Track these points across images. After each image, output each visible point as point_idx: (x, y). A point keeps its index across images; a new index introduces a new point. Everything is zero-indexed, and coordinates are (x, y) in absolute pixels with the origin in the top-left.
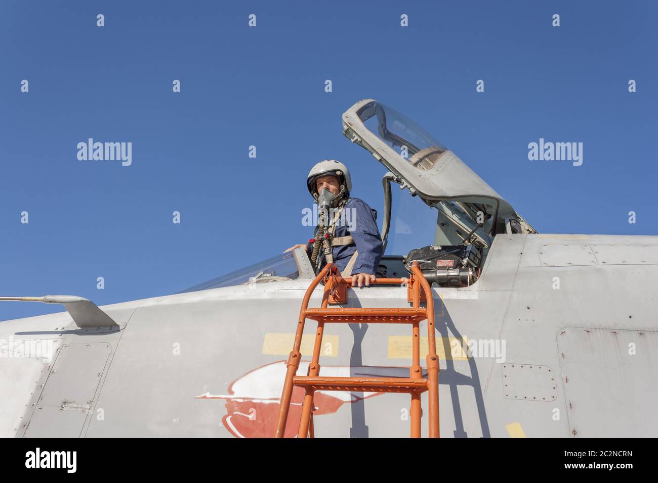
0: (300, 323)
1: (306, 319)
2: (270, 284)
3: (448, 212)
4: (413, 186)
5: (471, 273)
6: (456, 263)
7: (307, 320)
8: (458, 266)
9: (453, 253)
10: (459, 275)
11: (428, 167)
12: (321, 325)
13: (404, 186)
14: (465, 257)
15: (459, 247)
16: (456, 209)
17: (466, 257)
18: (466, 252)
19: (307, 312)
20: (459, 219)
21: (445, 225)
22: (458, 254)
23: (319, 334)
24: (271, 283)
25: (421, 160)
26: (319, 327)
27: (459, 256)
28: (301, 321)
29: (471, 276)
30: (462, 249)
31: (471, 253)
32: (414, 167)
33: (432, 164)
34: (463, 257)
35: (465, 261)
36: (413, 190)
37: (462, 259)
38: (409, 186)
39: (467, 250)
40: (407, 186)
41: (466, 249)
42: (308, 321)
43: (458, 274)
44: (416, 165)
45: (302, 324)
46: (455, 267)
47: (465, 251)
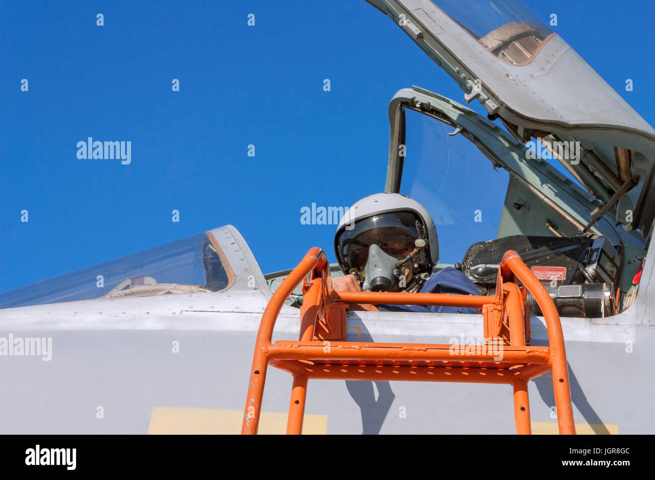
0: (257, 372)
1: (269, 366)
2: (161, 298)
3: (532, 178)
4: (493, 96)
5: (607, 294)
6: (571, 274)
7: (271, 369)
8: (577, 278)
9: (565, 253)
10: (580, 298)
11: (520, 59)
12: (300, 381)
13: (472, 95)
14: (590, 263)
15: (578, 240)
16: (550, 173)
17: (594, 262)
18: (593, 251)
19: (273, 348)
20: (557, 195)
21: (522, 208)
22: (573, 255)
23: (297, 402)
24: (163, 297)
25: (505, 45)
26: (295, 386)
27: (577, 260)
28: (259, 368)
29: (607, 299)
30: (584, 245)
31: (603, 255)
32: (492, 57)
33: (528, 55)
34: (586, 261)
35: (591, 270)
36: (492, 105)
37: (585, 265)
38: (484, 96)
39: (594, 247)
40: (478, 96)
41: (591, 246)
42: (273, 371)
43: (579, 295)
44: (496, 52)
45: (260, 374)
46: (569, 281)
47: (589, 248)
